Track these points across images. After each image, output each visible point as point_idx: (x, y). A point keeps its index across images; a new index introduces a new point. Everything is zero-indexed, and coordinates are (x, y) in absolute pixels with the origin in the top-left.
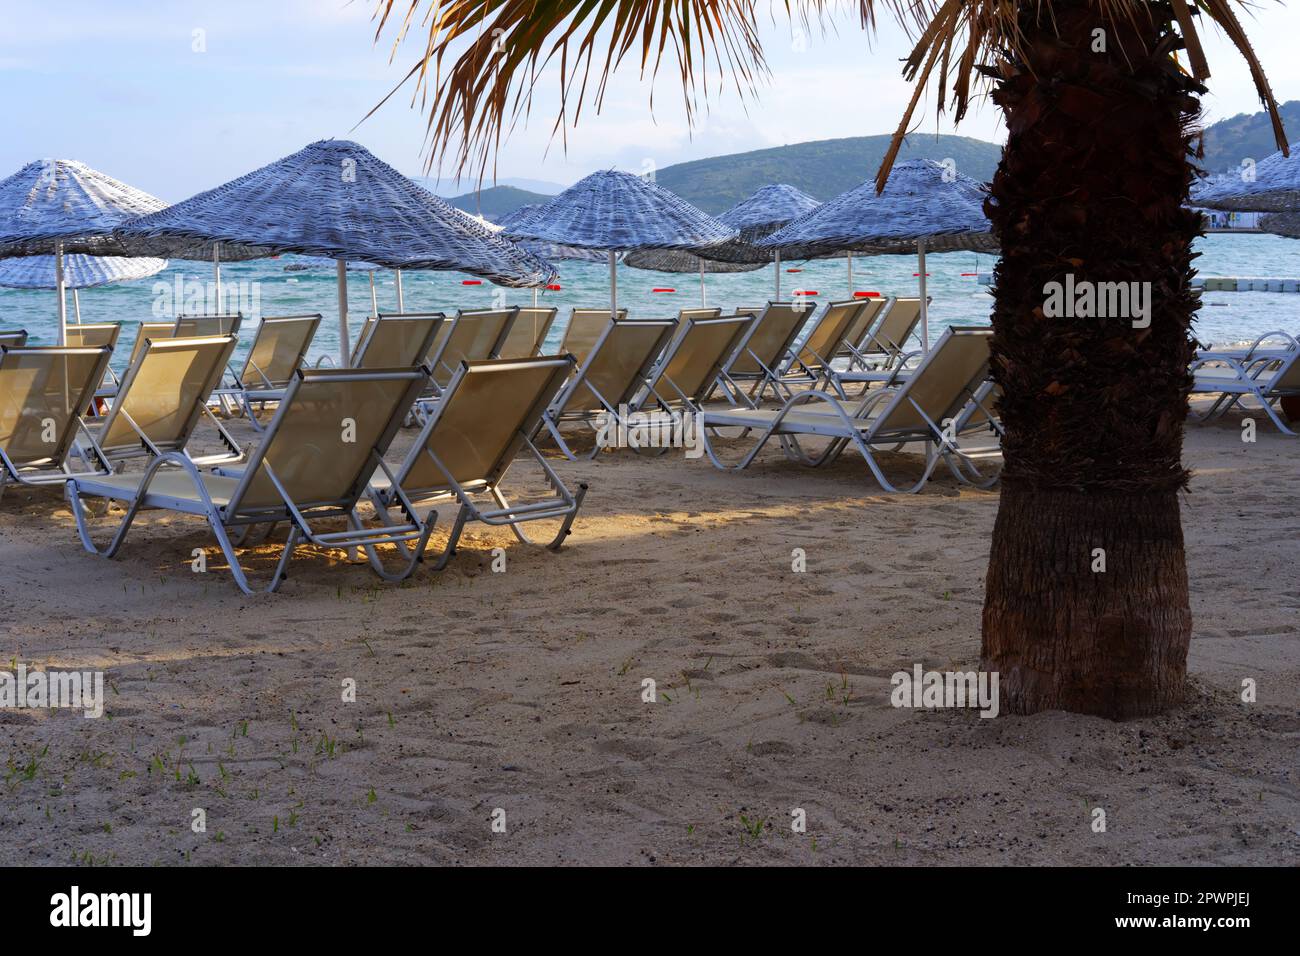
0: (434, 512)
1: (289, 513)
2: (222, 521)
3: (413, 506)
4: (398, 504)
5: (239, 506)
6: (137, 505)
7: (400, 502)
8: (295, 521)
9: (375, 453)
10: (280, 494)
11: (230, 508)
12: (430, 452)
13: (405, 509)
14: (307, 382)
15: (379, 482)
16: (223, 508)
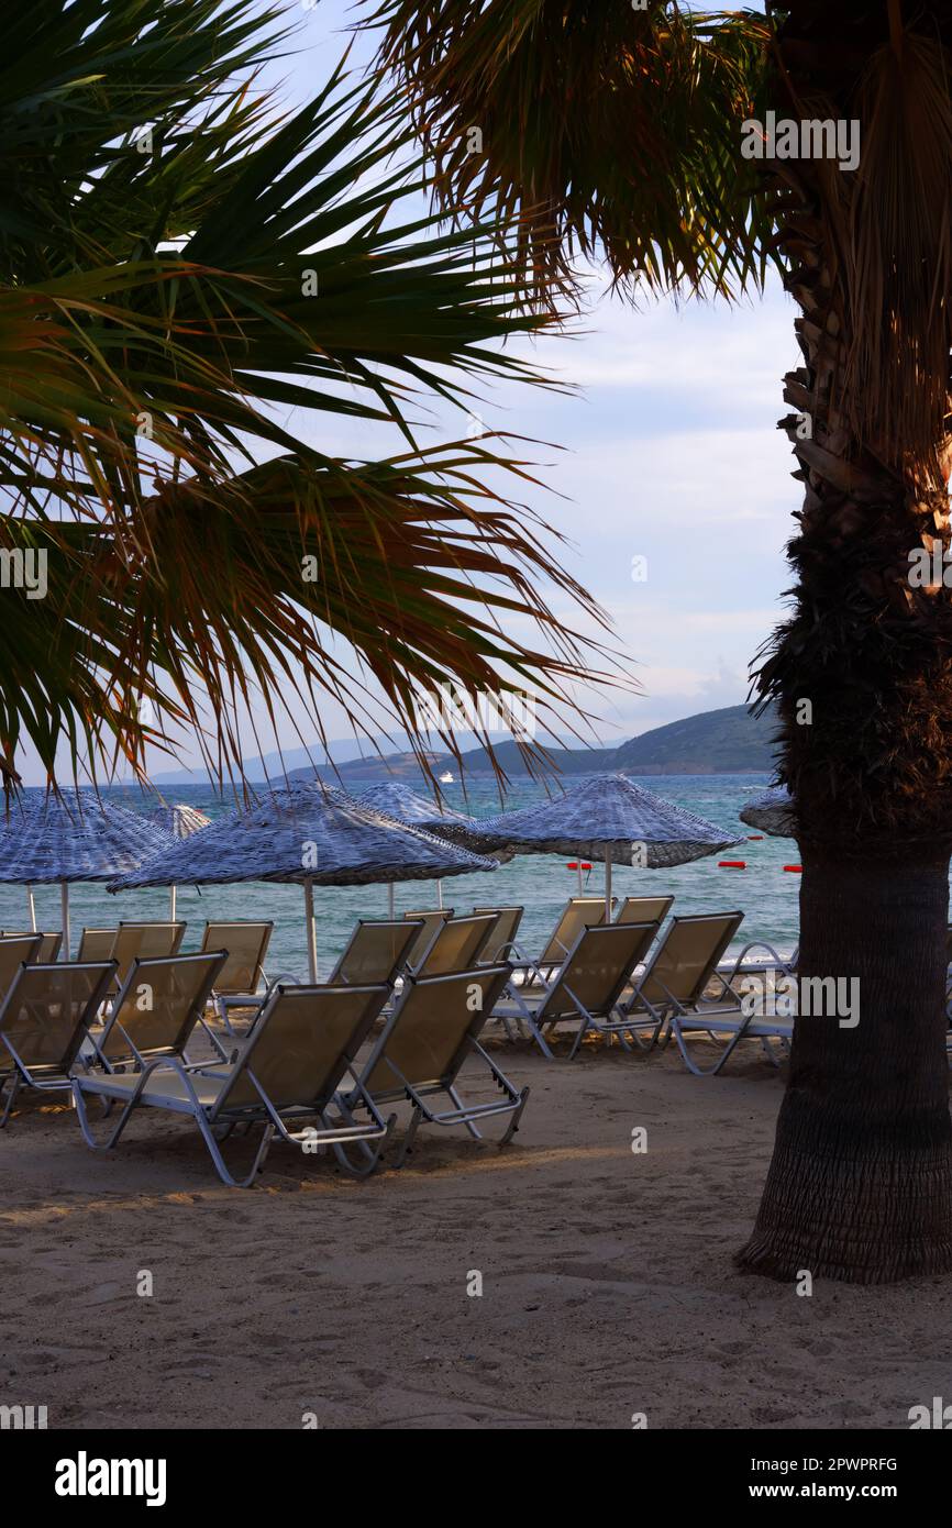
0: (394, 1115)
1: (268, 1113)
2: (208, 1120)
3: (377, 1109)
4: (364, 1106)
5: (223, 1105)
6: (134, 1102)
7: (366, 1104)
8: (272, 1121)
9: (345, 1059)
10: (259, 1094)
11: (216, 1108)
12: (387, 1060)
13: (370, 1111)
14: (287, 996)
15: (346, 1086)
16: (209, 1108)
